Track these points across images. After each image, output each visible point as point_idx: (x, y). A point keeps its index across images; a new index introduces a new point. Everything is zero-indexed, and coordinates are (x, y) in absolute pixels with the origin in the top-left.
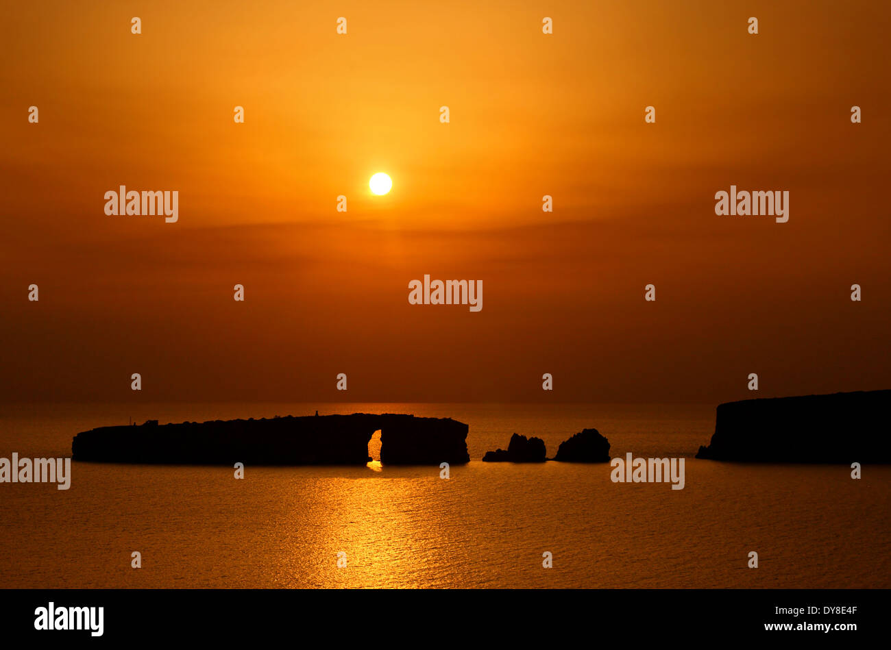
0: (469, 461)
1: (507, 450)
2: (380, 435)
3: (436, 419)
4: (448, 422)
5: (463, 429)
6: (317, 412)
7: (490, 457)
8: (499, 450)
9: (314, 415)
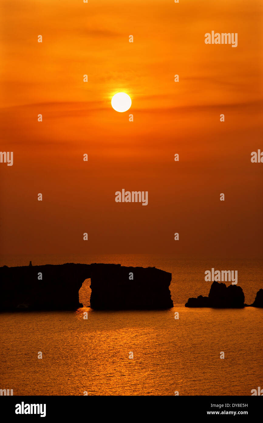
0: (172, 306)
1: (208, 296)
2: (90, 283)
3: (142, 268)
4: (152, 271)
5: (167, 278)
6: (31, 262)
7: (192, 303)
8: (200, 297)
9: (28, 265)
